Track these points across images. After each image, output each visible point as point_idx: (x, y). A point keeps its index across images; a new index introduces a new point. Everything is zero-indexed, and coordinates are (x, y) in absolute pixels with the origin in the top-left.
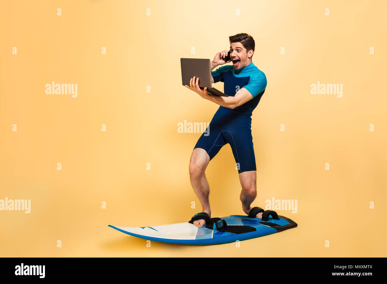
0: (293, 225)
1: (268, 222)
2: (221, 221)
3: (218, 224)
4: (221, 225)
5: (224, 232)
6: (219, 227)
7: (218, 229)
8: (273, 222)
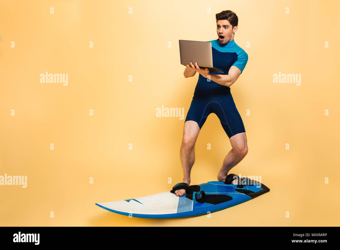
0: (265, 190)
1: (243, 189)
2: (200, 193)
3: (198, 196)
4: (200, 196)
5: (203, 202)
6: (198, 198)
7: (197, 200)
8: (248, 189)
